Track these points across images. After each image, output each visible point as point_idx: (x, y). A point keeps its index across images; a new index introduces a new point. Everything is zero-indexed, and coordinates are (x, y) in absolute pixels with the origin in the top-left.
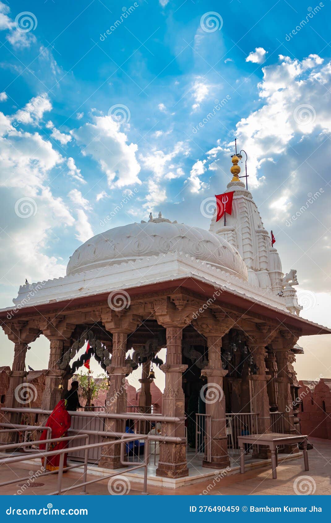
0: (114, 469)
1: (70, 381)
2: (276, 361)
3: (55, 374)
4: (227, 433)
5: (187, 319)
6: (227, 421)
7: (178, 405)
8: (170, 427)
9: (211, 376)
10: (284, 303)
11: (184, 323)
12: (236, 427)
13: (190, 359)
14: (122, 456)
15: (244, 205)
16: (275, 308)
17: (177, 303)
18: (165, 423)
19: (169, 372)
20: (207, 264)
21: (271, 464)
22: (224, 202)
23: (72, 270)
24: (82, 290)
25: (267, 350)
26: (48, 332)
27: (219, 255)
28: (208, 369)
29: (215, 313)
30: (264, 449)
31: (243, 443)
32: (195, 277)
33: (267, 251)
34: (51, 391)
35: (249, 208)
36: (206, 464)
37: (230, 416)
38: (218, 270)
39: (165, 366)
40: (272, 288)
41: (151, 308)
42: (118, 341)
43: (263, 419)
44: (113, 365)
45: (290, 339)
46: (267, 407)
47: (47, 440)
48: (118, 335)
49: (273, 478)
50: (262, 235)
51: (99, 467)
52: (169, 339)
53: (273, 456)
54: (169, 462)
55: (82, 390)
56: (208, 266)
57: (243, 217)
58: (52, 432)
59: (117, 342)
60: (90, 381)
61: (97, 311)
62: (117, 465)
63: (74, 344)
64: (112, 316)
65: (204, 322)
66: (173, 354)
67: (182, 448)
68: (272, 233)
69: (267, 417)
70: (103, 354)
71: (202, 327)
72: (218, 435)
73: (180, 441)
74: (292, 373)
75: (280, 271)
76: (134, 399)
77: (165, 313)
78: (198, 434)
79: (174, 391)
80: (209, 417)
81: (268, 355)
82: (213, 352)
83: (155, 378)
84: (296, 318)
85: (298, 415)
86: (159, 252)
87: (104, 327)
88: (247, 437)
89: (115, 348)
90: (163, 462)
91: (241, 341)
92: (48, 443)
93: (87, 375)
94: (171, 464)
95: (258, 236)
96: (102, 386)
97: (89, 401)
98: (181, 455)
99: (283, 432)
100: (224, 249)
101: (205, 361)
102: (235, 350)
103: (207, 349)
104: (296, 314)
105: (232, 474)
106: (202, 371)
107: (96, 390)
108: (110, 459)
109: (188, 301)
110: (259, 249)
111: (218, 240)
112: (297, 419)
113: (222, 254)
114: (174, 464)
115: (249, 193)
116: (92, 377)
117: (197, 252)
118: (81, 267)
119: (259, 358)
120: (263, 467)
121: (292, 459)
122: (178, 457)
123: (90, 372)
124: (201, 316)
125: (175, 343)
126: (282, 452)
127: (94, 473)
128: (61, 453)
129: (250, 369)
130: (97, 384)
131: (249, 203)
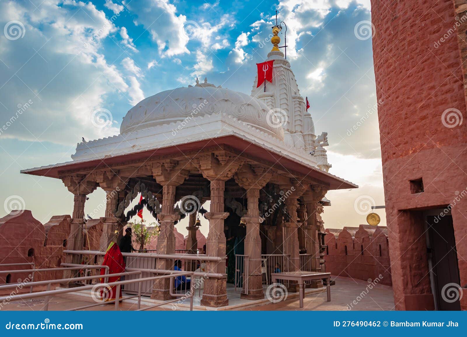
0: (164, 300)
1: (125, 228)
2: (307, 212)
3: (111, 221)
4: (262, 272)
5: (229, 173)
6: (263, 261)
7: (220, 247)
8: (213, 265)
9: (249, 223)
10: (315, 161)
11: (227, 176)
12: (270, 266)
13: (231, 209)
14: (171, 290)
15: (283, 73)
16: (307, 164)
17: (220, 158)
18: (209, 262)
19: (212, 219)
20: (248, 125)
21: (299, 296)
22: (264, 69)
23: (125, 129)
24: (135, 147)
25: (299, 202)
26: (104, 185)
27: (259, 117)
28: (247, 217)
29: (254, 168)
30: (293, 284)
31: (276, 279)
32: (237, 135)
33: (302, 115)
34: (108, 235)
35: (287, 76)
36: (244, 296)
37: (265, 257)
38: (258, 130)
39: (209, 214)
40: (306, 148)
41: (197, 163)
42: (168, 193)
43: (293, 260)
44: (163, 213)
45: (319, 192)
46: (298, 250)
47: (106, 275)
48: (168, 187)
49: (300, 307)
50: (298, 101)
51: (151, 299)
52: (213, 190)
53: (301, 289)
54: (212, 294)
55: (136, 236)
56: (249, 126)
57: (281, 84)
58: (110, 270)
59: (166, 193)
60: (143, 229)
61: (149, 166)
62: (167, 297)
63: (128, 195)
64: (162, 170)
65: (245, 176)
66: (216, 204)
67: (223, 283)
68: (307, 99)
69: (297, 258)
70: (154, 204)
71: (242, 181)
72: (255, 272)
73: (222, 277)
74: (320, 222)
75: (313, 134)
76: (182, 245)
77: (210, 168)
78: (237, 272)
79: (217, 235)
80: (247, 257)
81: (300, 207)
82: (252, 203)
83: (201, 225)
84: (325, 174)
85: (324, 257)
86: (204, 113)
87: (155, 180)
88: (279, 274)
89: (165, 198)
90: (206, 294)
91: (277, 193)
92: (107, 277)
93: (140, 223)
94: (214, 296)
95: (295, 101)
96: (153, 233)
97: (142, 246)
98: (223, 288)
99: (310, 270)
100: (263, 112)
101: (245, 210)
102: (271, 201)
103: (246, 200)
104: (325, 170)
105: (265, 305)
106: (242, 218)
107: (148, 236)
108: (161, 292)
109: (230, 157)
110: (295, 113)
111: (258, 104)
112: (322, 261)
113: (262, 116)
114: (216, 296)
115: (287, 62)
116: (145, 225)
117: (238, 114)
118: (133, 127)
119: (292, 208)
120: (292, 299)
121: (317, 292)
122: (220, 290)
123: (143, 221)
124: (241, 171)
125: (219, 194)
126: (308, 287)
127: (147, 304)
128: (118, 285)
129: (283, 218)
130: (149, 231)
131: (287, 72)
